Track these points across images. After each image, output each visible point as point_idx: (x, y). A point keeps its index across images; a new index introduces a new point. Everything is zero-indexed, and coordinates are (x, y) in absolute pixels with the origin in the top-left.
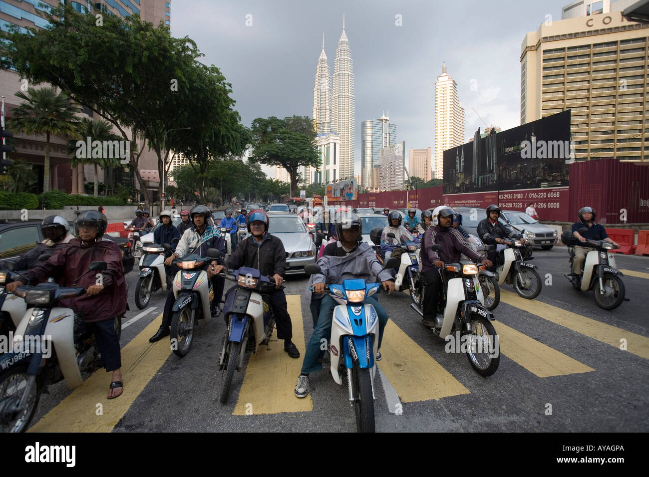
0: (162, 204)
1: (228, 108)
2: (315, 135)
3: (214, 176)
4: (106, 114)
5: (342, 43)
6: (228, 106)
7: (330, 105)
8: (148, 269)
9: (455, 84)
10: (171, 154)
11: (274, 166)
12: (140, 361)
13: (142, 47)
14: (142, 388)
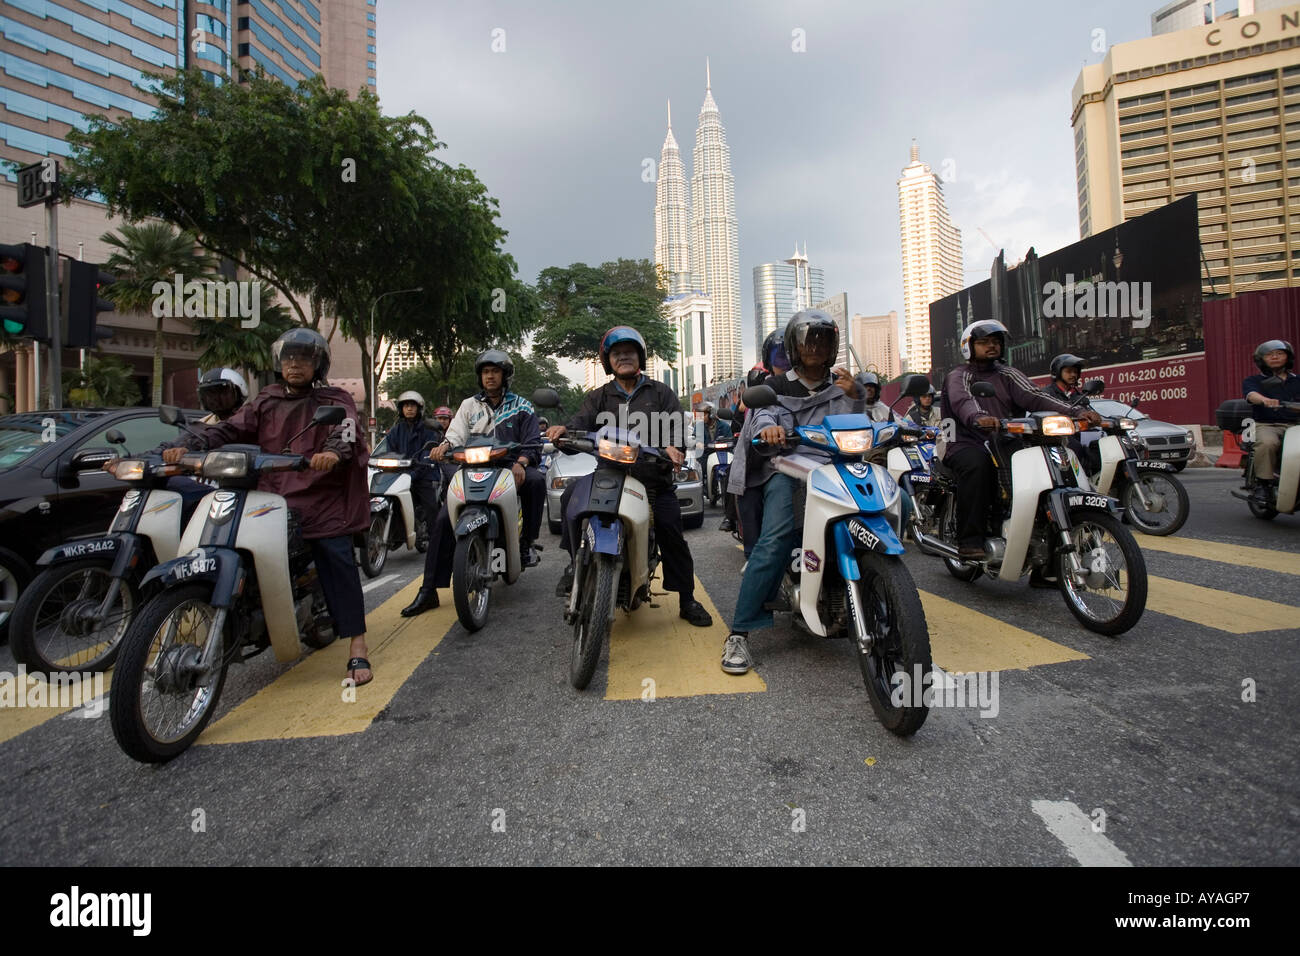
0: (371, 440)
1: (492, 247)
2: (663, 295)
3: (468, 386)
4: (263, 272)
5: (707, 115)
6: (493, 243)
7: (688, 239)
8: (381, 499)
9: (938, 181)
10: (384, 346)
11: (585, 361)
12: (392, 640)
13: (329, 136)
14: (408, 672)
